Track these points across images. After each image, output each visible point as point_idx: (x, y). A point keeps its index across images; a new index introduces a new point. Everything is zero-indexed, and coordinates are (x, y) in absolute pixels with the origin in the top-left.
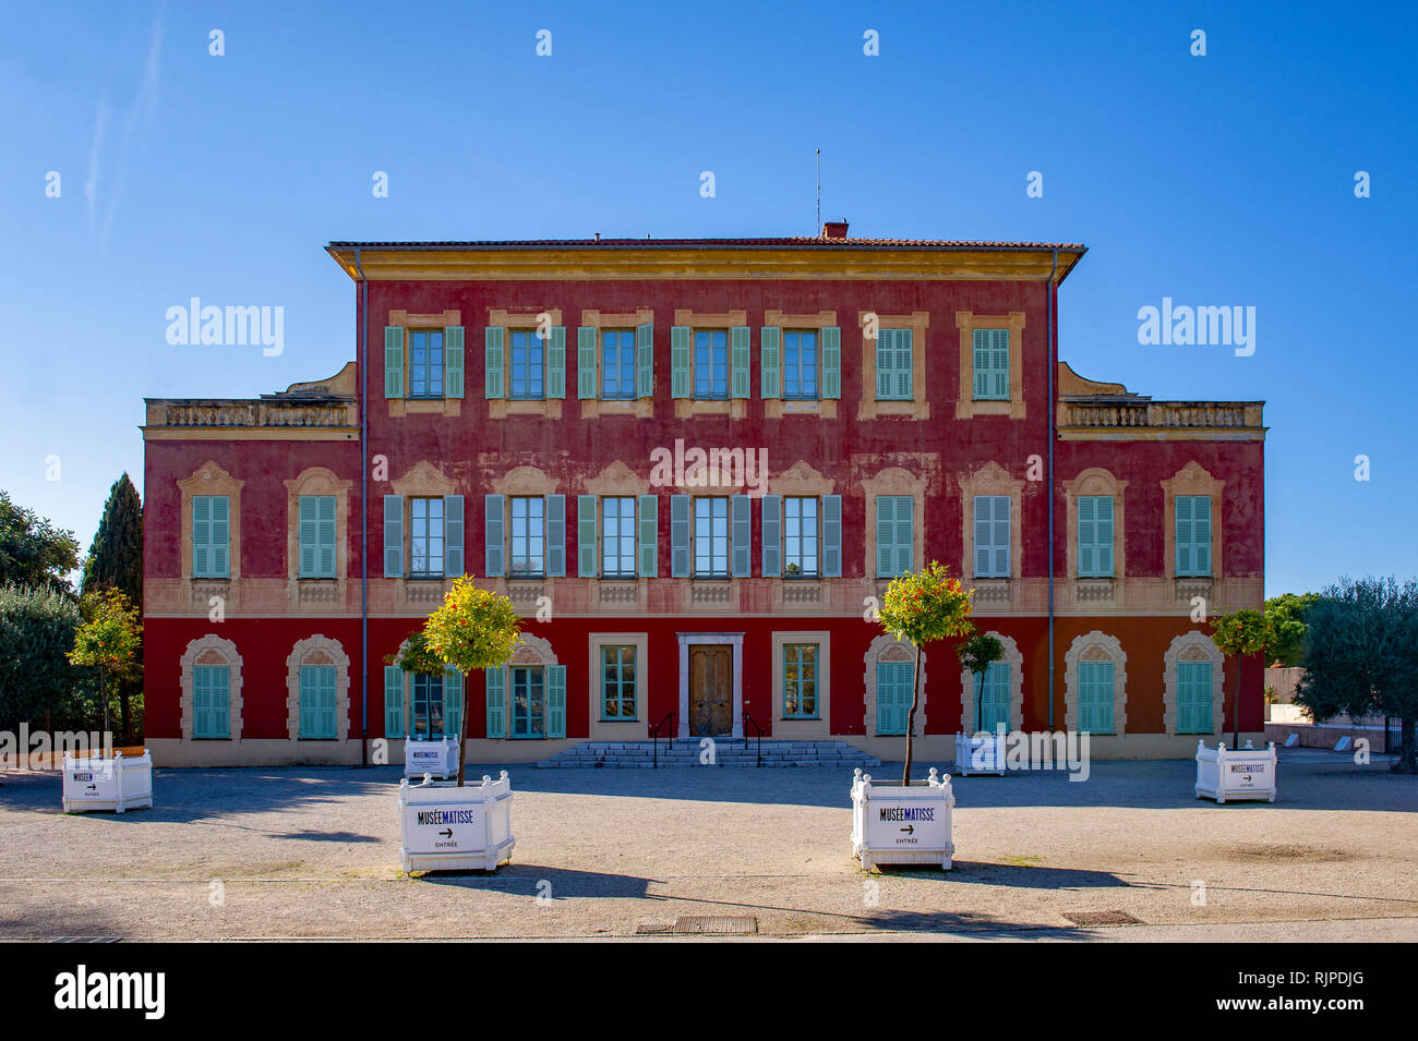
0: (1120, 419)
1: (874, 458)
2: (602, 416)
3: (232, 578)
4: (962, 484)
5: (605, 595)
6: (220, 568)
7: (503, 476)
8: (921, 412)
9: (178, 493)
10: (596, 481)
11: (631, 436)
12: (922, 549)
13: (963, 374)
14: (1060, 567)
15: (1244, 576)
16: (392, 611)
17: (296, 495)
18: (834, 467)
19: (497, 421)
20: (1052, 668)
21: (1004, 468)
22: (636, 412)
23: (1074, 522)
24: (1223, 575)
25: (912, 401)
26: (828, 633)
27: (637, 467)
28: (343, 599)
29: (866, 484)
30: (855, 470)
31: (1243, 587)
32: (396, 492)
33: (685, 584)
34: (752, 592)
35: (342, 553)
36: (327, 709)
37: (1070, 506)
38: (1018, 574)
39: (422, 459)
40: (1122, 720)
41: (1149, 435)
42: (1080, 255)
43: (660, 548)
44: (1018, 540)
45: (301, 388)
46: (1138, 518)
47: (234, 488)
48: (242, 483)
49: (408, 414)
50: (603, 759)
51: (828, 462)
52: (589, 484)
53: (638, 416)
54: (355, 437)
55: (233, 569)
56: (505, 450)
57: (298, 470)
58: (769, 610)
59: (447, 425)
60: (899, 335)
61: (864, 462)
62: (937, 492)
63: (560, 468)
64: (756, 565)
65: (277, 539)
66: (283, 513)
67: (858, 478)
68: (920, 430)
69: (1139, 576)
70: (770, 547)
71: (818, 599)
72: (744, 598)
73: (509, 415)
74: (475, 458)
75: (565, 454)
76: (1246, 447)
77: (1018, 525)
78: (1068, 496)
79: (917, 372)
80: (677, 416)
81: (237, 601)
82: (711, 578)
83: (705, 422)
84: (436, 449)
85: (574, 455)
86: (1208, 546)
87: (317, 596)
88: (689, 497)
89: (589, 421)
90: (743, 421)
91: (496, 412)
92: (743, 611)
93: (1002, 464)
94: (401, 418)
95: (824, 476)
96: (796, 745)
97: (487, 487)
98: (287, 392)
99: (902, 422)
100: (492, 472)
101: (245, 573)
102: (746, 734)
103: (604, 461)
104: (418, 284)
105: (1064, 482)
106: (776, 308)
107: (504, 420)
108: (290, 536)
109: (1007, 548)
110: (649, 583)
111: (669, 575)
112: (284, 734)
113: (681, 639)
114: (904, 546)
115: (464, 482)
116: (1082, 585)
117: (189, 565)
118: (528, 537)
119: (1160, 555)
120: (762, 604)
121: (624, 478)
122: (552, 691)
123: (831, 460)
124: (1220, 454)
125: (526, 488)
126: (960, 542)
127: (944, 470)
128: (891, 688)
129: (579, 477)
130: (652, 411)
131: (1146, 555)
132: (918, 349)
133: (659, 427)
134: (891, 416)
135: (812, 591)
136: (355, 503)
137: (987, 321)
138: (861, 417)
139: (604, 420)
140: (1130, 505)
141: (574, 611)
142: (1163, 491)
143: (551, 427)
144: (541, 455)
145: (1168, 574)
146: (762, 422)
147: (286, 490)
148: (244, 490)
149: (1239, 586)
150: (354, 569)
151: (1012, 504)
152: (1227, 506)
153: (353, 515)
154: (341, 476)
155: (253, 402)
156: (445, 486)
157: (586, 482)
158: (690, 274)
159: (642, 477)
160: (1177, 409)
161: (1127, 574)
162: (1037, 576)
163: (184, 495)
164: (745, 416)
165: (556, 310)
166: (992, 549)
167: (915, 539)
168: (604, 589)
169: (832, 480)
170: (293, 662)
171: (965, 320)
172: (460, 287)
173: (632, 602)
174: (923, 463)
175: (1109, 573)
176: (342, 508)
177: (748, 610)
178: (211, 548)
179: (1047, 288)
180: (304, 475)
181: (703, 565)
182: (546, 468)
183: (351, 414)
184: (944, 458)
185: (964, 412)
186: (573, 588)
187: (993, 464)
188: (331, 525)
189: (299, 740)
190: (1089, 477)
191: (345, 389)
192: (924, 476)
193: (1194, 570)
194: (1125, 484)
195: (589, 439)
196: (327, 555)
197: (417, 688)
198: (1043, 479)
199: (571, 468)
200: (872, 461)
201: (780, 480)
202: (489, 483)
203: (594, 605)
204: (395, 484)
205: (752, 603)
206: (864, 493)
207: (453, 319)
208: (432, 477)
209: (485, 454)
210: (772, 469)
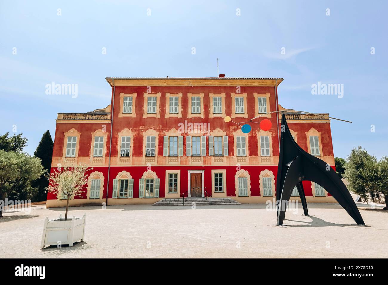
0: (294, 118)
1: (235, 127)
2: (170, 117)
3: (76, 157)
4: (257, 133)
5: (170, 160)
6: (73, 154)
7: (146, 131)
8: (246, 116)
9: (64, 135)
11: (177, 122)
12: (248, 149)
13: (256, 107)
15: (328, 156)
16: (116, 165)
17: (94, 136)
19: (144, 118)
24: (323, 155)
25: (244, 114)
26: (225, 170)
28: (104, 162)
29: (234, 133)
30: (231, 130)
31: (329, 158)
32: (119, 135)
33: (190, 158)
35: (104, 150)
36: (98, 191)
38: (272, 155)
39: (125, 127)
41: (301, 122)
42: (282, 80)
43: (184, 149)
44: (271, 147)
45: (97, 110)
46: (301, 141)
47: (78, 134)
48: (80, 133)
49: (123, 117)
50: (169, 203)
52: (167, 133)
53: (179, 117)
54: (110, 122)
55: (76, 154)
56: (146, 125)
57: (95, 130)
58: (211, 164)
59: (132, 119)
60: (240, 99)
61: (233, 128)
62: (251, 136)
63: (159, 130)
64: (207, 153)
65: (88, 147)
66: (90, 140)
67: (232, 132)
68: (246, 120)
70: (211, 149)
71: (223, 161)
72: (205, 161)
74: (139, 127)
75: (161, 126)
76: (326, 124)
77: (271, 143)
79: (245, 107)
80: (188, 117)
81: (77, 162)
82: (196, 156)
83: (194, 119)
84: (129, 125)
85: (163, 127)
86: (319, 148)
87: (97, 161)
88: (191, 136)
89: (167, 118)
91: (145, 116)
92: (204, 164)
94: (121, 118)
95: (223, 131)
96: (219, 199)
98: (94, 111)
99: (242, 119)
100: (143, 130)
101: (79, 155)
102: (205, 196)
103: (170, 128)
104: (127, 87)
106: (211, 93)
107: (146, 118)
108: (92, 146)
109: (269, 149)
110: (181, 158)
111: (186, 155)
112: (86, 198)
113: (189, 172)
114: (243, 148)
115: (136, 133)
117: (65, 153)
120: (209, 163)
121: (175, 132)
122: (156, 185)
123: (225, 128)
124: (319, 126)
125: (151, 134)
126: (257, 147)
127: (253, 130)
128: (241, 184)
129: (164, 132)
130: (182, 116)
132: (245, 102)
133: (183, 120)
134: (239, 117)
135: (221, 159)
136: (108, 138)
137: (261, 95)
139: (170, 118)
140: (298, 138)
141: (162, 165)
142: (306, 135)
143: (157, 120)
144: (155, 126)
146: (208, 118)
147: (92, 135)
148: (81, 135)
149: (327, 158)
150: (107, 155)
151: (269, 138)
152: (322, 139)
153: (108, 141)
154: (106, 132)
155: (85, 114)
156: (131, 134)
160: (307, 116)
162: (277, 156)
163: (65, 136)
164: (204, 117)
165: (159, 93)
166: (265, 149)
167: (246, 147)
169: (225, 132)
170: (90, 178)
171: (256, 95)
172: (137, 87)
173: (177, 162)
176: (105, 139)
177: (205, 164)
178: (71, 149)
179: (275, 88)
181: (194, 153)
182: (156, 130)
183: (109, 117)
185: (257, 116)
186: (162, 159)
188: (102, 143)
189: (89, 199)
191: (108, 110)
193: (315, 154)
194: (297, 133)
195: (167, 123)
196: (101, 151)
197: (121, 185)
198: (276, 132)
199: (162, 130)
200: (235, 128)
201: (213, 132)
202: (142, 133)
203: (167, 163)
204: (119, 133)
205: (206, 163)
206: (233, 135)
207: (135, 95)
208: (128, 132)
209: (141, 126)
210: (211, 130)
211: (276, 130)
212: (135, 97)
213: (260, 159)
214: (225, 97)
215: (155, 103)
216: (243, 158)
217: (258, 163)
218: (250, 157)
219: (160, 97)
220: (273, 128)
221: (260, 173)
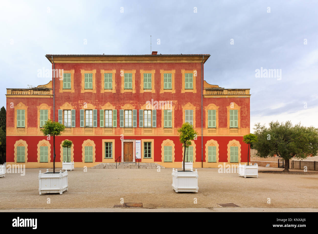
0: (217, 93)
2: (105, 92)
3: (26, 127)
4: (182, 107)
5: (105, 131)
6: (23, 125)
7: (84, 105)
8: (174, 92)
10: (104, 107)
11: (111, 97)
12: (174, 121)
13: (183, 83)
14: (204, 125)
15: (245, 128)
17: (39, 109)
19: (82, 93)
20: (202, 147)
21: (192, 104)
22: (112, 92)
23: (207, 116)
24: (241, 127)
25: (172, 89)
26: (153, 139)
27: (112, 104)
31: (245, 130)
32: (61, 109)
33: (123, 129)
34: (137, 131)
36: (46, 156)
37: (206, 112)
38: (195, 127)
39: (66, 102)
40: (218, 159)
41: (224, 97)
42: (209, 57)
43: (117, 121)
44: (195, 120)
45: (40, 86)
46: (221, 115)
47: (26, 108)
48: (28, 107)
49: (63, 92)
50: (105, 167)
53: (113, 93)
54: (52, 97)
55: (26, 125)
56: (84, 100)
57: (40, 104)
58: (141, 135)
59: (72, 94)
60: (169, 75)
62: (177, 109)
63: (96, 104)
64: (138, 125)
65: (35, 119)
66: (36, 113)
68: (173, 95)
69: (222, 127)
70: (141, 121)
71: (151, 132)
72: (135, 132)
73: (85, 92)
74: (78, 102)
75: (97, 101)
76: (246, 99)
77: (195, 116)
78: (206, 110)
79: (173, 83)
80: (121, 92)
81: (27, 132)
82: (128, 128)
83: (127, 94)
84: (69, 100)
85: (99, 101)
86: (237, 121)
88: (124, 110)
89: (102, 93)
90: (135, 94)
91: (82, 91)
93: (191, 103)
94: (62, 93)
96: (147, 163)
97: (80, 108)
98: (37, 87)
99: (170, 94)
100: (81, 105)
101: (28, 126)
103: (105, 102)
104: (66, 64)
105: (205, 107)
106: (142, 69)
107: (84, 93)
108: (38, 118)
109: (192, 121)
110: (115, 129)
111: (119, 127)
112: (37, 161)
113: (122, 141)
114: (170, 121)
115: (75, 107)
116: (209, 129)
117: (16, 124)
118: (89, 118)
119: (226, 123)
120: (139, 133)
121: (110, 106)
124: (240, 101)
125: (89, 108)
126: (182, 120)
127: (179, 104)
128: (167, 151)
129: (100, 106)
130: (115, 91)
131: (223, 123)
132: (173, 78)
133: (117, 95)
134: (167, 93)
135: (150, 130)
136: (52, 111)
137: (188, 72)
138: (161, 93)
140: (220, 112)
141: (99, 135)
142: (227, 109)
143: (94, 95)
144: (92, 101)
145: (228, 127)
146: (139, 94)
147: (37, 108)
148: (28, 108)
149: (244, 130)
151: (193, 111)
152: (241, 112)
153: (51, 114)
154: (49, 105)
155: (30, 89)
156: (71, 108)
157: (102, 107)
158: (124, 62)
159: (113, 106)
160: (230, 91)
161: (219, 127)
162: (199, 127)
163: (15, 109)
164: (136, 92)
165: (95, 69)
166: (189, 121)
167: (172, 119)
168: (105, 130)
170: (39, 145)
171: (183, 71)
172: (75, 64)
173: (111, 133)
174: (174, 103)
175: (215, 127)
176: (49, 112)
178: (21, 121)
179: (202, 64)
180: (41, 105)
181: (126, 125)
182: (93, 104)
183: (51, 92)
184: (179, 101)
185: (183, 91)
186: (99, 129)
187: (189, 103)
188: (47, 116)
189: (40, 162)
190: (210, 106)
191: (50, 87)
192: (174, 105)
193: (234, 126)
194: (218, 107)
195: (102, 97)
198: (200, 106)
199: (98, 104)
201: (143, 106)
202: (81, 107)
203: (103, 133)
204: (60, 107)
205: (137, 133)
207: (73, 71)
208: (68, 106)
209: (80, 101)
210: (141, 104)
211: (200, 105)
212: (73, 74)
214: (155, 74)
215: (91, 79)
216: (169, 129)
218: (175, 128)
219: (96, 74)
220: (197, 103)
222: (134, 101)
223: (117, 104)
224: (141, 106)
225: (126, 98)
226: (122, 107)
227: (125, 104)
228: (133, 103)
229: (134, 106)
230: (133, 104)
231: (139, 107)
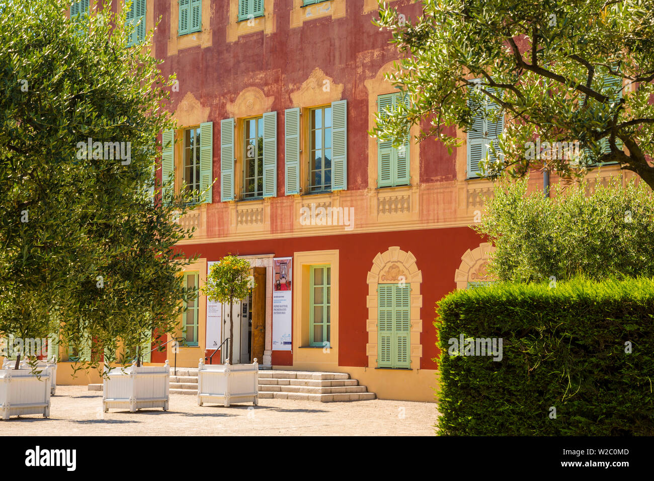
1: (377, 53)
10: (176, 114)
11: (198, 68)
12: (418, 151)
18: (343, 70)
22: (201, 42)
26: (337, 252)
27: (201, 97)
29: (369, 84)
33: (231, 209)
34: (279, 212)
43: (214, 173)
51: (338, 66)
53: (202, 47)
58: (292, 230)
61: (367, 60)
64: (280, 183)
67: (363, 78)
70: (292, 164)
72: (274, 218)
80: (228, 41)
83: (246, 43)
88: (234, 121)
89: (172, 57)
90: (272, 36)
92: (273, 232)
95: (334, 81)
102: (273, 364)
103: (180, 95)
110: (207, 210)
111: (219, 199)
120: (287, 224)
121: (193, 108)
123: (340, 64)
128: (390, 313)
130: (211, 39)
133: (215, 55)
138: (365, 10)
139: (181, 55)
146: (289, 33)
159: (204, 106)
164: (275, 30)
167: (411, 140)
169: (341, 85)
173: (200, 229)
177: (276, 230)
200: (375, 56)
201: (300, 92)
205: (278, 224)
206: (367, 94)
210: (294, 82)
213: (464, 195)
216: (400, 194)
217: (455, 211)
218: (424, 185)
221: (457, 263)
222: (269, 72)
223: (216, 97)
224: (292, 91)
225: (242, 64)
226: (229, 108)
227: (241, 93)
228: (266, 84)
229: (267, 95)
230: (266, 89)
231: (287, 96)
